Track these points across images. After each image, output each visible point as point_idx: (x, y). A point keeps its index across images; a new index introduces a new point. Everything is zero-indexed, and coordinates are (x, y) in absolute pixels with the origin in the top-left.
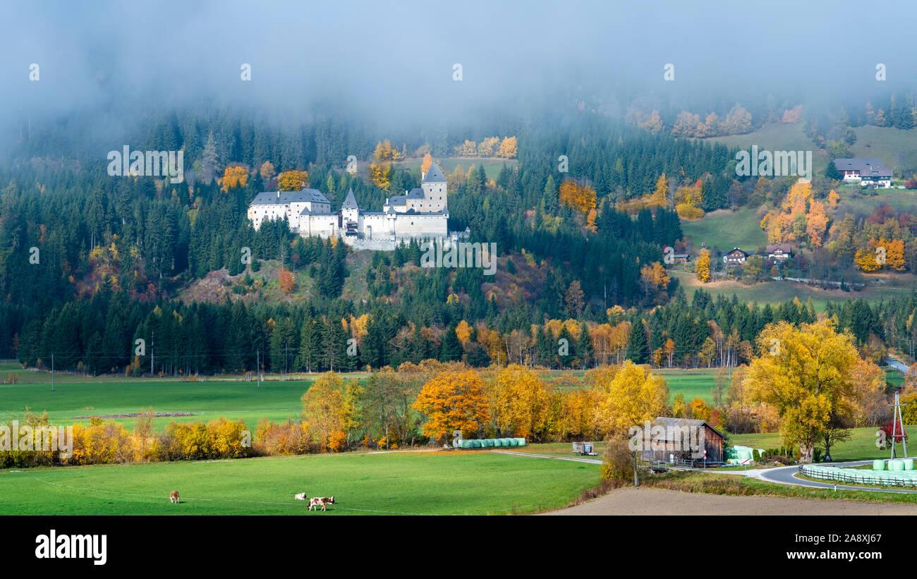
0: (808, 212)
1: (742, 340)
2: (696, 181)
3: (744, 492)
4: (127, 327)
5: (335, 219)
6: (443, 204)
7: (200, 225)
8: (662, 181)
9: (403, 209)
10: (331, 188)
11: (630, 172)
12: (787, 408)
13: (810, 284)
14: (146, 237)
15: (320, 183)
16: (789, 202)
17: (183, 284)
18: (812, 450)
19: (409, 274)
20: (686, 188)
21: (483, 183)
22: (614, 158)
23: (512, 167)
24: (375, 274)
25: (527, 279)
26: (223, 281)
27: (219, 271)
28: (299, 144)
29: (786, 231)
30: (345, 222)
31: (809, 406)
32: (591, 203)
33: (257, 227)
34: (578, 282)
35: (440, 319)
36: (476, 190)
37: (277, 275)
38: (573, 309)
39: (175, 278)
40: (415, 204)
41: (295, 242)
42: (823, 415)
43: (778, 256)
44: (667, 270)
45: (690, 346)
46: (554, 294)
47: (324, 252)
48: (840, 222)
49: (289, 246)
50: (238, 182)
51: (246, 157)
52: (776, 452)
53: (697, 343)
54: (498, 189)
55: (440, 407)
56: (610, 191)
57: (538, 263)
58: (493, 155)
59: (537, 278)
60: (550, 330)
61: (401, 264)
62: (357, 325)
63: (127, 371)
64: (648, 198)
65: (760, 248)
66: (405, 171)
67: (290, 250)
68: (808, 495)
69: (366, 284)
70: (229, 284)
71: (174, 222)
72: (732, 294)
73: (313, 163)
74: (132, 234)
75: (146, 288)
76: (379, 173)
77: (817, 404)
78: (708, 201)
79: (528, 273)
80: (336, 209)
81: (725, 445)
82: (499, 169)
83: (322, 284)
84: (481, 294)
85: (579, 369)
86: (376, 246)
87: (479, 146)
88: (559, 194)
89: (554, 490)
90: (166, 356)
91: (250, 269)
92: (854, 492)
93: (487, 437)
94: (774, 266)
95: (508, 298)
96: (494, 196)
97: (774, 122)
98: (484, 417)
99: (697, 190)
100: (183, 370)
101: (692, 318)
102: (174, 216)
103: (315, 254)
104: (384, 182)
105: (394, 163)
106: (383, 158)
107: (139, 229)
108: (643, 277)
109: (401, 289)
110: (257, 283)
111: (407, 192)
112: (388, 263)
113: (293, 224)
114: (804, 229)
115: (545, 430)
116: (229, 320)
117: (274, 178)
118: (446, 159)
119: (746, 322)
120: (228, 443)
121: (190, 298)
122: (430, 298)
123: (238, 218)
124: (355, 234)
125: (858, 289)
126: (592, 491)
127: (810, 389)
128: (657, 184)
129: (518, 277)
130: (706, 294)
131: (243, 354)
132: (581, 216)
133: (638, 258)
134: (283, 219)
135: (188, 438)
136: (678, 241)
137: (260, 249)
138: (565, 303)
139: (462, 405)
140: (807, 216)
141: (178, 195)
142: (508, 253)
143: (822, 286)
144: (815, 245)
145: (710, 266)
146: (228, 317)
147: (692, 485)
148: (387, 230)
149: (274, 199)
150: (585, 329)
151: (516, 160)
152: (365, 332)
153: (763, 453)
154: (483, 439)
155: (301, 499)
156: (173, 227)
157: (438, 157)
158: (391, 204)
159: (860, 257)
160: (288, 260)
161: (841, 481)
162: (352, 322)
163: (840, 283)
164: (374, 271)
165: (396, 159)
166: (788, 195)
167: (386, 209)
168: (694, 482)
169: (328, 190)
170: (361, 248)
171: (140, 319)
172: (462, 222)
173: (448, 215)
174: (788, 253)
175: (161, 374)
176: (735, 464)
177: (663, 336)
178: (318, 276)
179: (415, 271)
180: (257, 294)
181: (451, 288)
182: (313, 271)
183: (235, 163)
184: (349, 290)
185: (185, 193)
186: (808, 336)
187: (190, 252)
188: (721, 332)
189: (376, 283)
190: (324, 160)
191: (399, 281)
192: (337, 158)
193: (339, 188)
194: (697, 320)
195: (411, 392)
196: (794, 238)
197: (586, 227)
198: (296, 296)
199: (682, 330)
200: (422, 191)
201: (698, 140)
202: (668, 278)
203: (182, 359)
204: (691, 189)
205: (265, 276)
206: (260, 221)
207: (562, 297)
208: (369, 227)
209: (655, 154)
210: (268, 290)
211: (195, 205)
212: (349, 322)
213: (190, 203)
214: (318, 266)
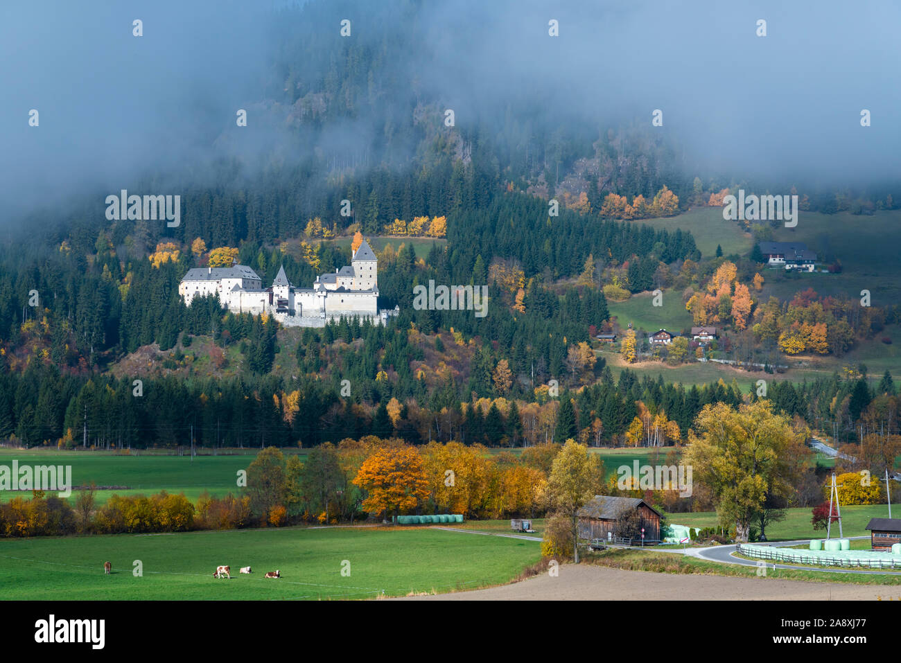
0: (733, 294)
1: (669, 420)
2: (623, 262)
3: (683, 570)
4: (60, 400)
5: (266, 296)
6: (373, 282)
7: (132, 300)
8: (589, 263)
9: (333, 287)
10: (261, 265)
11: (557, 252)
12: (725, 488)
13: (734, 365)
14: (78, 312)
15: (251, 260)
16: (714, 284)
17: (114, 358)
18: (748, 530)
19: (339, 351)
20: (613, 270)
21: (413, 262)
22: (542, 238)
23: (441, 246)
24: (305, 350)
25: (455, 357)
26: (154, 356)
27: (150, 346)
28: (230, 220)
29: (711, 314)
30: (275, 299)
31: (745, 487)
32: (520, 283)
33: (188, 303)
34: (506, 361)
35: (370, 396)
36: (405, 269)
37: (207, 351)
38: (500, 387)
39: (106, 352)
40: (343, 281)
41: (226, 318)
42: (760, 496)
43: (703, 338)
44: (594, 351)
45: (618, 425)
46: (482, 373)
47: (255, 327)
48: (765, 304)
49: (219, 322)
50: (170, 258)
51: (178, 233)
52: (712, 532)
53: (624, 423)
54: (428, 268)
55: (380, 483)
56: (538, 272)
57: (466, 341)
58: (422, 234)
59: (465, 357)
60: (480, 408)
61: (331, 341)
62: (289, 401)
63: (59, 444)
64: (576, 279)
65: (685, 330)
66: (336, 249)
67: (221, 326)
68: (748, 574)
69: (296, 360)
70: (160, 359)
71: (106, 297)
72: (658, 375)
73: (244, 240)
74: (64, 309)
75: (77, 362)
76: (310, 250)
77: (754, 485)
78: (635, 282)
79: (456, 352)
80: (266, 285)
81: (662, 524)
82: (429, 248)
83: (253, 360)
84: (409, 372)
85: (508, 447)
86: (305, 323)
87: (409, 225)
88: (487, 274)
89: (496, 566)
90: (99, 430)
91: (181, 344)
92: (792, 572)
93: (425, 513)
94: (699, 348)
95: (436, 376)
96: (423, 275)
97: (700, 205)
98: (423, 493)
99: (624, 270)
100: (115, 444)
101: (620, 398)
102: (106, 290)
103: (245, 330)
104: (314, 260)
105: (325, 240)
106: (313, 236)
107: (70, 303)
108: (570, 357)
109: (330, 366)
110: (188, 359)
111: (337, 270)
112: (318, 340)
113: (223, 300)
114: (729, 310)
115: (482, 507)
116: (162, 394)
117: (206, 255)
118: (375, 238)
119: (673, 402)
120: (170, 516)
121: (121, 372)
122: (359, 375)
123: (169, 293)
124: (285, 311)
125: (781, 372)
126: (533, 568)
127: (747, 469)
128: (585, 265)
129: (446, 355)
130: (632, 374)
131: (176, 429)
132: (510, 296)
133: (565, 338)
134: (214, 295)
135: (131, 510)
136: (604, 321)
137: (191, 324)
138: (493, 382)
139: (402, 481)
140: (732, 298)
141: (110, 270)
142: (436, 332)
143: (746, 367)
144: (739, 327)
145: (636, 347)
146: (160, 392)
147: (632, 562)
148: (318, 307)
149: (205, 275)
150: (514, 407)
151: (445, 240)
152: (297, 408)
153: (699, 532)
154: (422, 515)
155: (246, 572)
156: (104, 302)
157: (368, 236)
158: (322, 281)
159: (784, 339)
160: (218, 336)
161: (779, 561)
162: (283, 398)
163: (763, 365)
164: (304, 348)
165: (327, 238)
166: (714, 277)
167: (316, 286)
168: (634, 560)
169: (259, 267)
170: (291, 325)
171: (73, 393)
172: (392, 299)
173: (378, 293)
174: (713, 335)
175: (92, 448)
176: (672, 543)
177: (591, 415)
178: (248, 352)
179: (345, 348)
180: (187, 369)
181: (380, 365)
182: (244, 347)
183: (166, 239)
184: (279, 366)
185: (116, 268)
186: (746, 417)
187: (121, 327)
188: (648, 412)
189: (306, 360)
190: (255, 237)
191: (328, 357)
192: (268, 235)
193: (269, 265)
194: (624, 401)
195: (351, 468)
196: (719, 320)
197: (515, 307)
198: (227, 371)
199: (610, 410)
200: (353, 269)
201: (626, 222)
202: (595, 358)
203: (114, 433)
204: (618, 271)
205: (196, 351)
206: (191, 298)
207: (490, 375)
208: (300, 304)
209: (583, 235)
210: (198, 365)
211: (126, 279)
212: (280, 397)
213: (121, 278)
214: (248, 342)
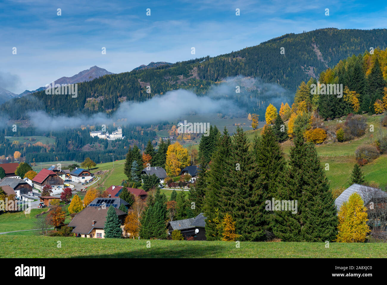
0: (175, 131)
5: (105, 135)
6: (121, 132)
9: (115, 133)
17: (83, 146)
19: (118, 144)
27: (88, 144)
29: (172, 134)
30: (107, 136)
39: (81, 145)
40: (117, 133)
41: (99, 139)
47: (104, 141)
57: (136, 141)
61: (116, 142)
64: (150, 128)
65: (168, 137)
66: (116, 127)
69: (111, 146)
70: (90, 146)
75: (78, 147)
78: (159, 129)
86: (112, 140)
91: (93, 144)
94: (171, 140)
105: (114, 126)
109: (117, 146)
111: (116, 131)
112: (114, 142)
113: (98, 136)
114: (175, 133)
123: (89, 135)
124: (108, 138)
125: (184, 143)
129: (134, 143)
133: (151, 139)
136: (156, 136)
137: (94, 141)
142: (132, 140)
144: (177, 136)
148: (113, 137)
149: (95, 132)
158: (114, 132)
159: (184, 138)
160: (99, 142)
164: (112, 143)
166: (172, 128)
167: (113, 133)
170: (110, 140)
172: (124, 135)
173: (122, 134)
178: (104, 145)
181: (124, 146)
184: (109, 147)
189: (113, 145)
198: (101, 148)
200: (118, 130)
205: (96, 145)
206: (93, 136)
208: (110, 136)
210: (96, 147)
214: (104, 143)
